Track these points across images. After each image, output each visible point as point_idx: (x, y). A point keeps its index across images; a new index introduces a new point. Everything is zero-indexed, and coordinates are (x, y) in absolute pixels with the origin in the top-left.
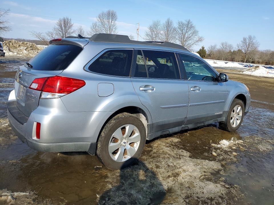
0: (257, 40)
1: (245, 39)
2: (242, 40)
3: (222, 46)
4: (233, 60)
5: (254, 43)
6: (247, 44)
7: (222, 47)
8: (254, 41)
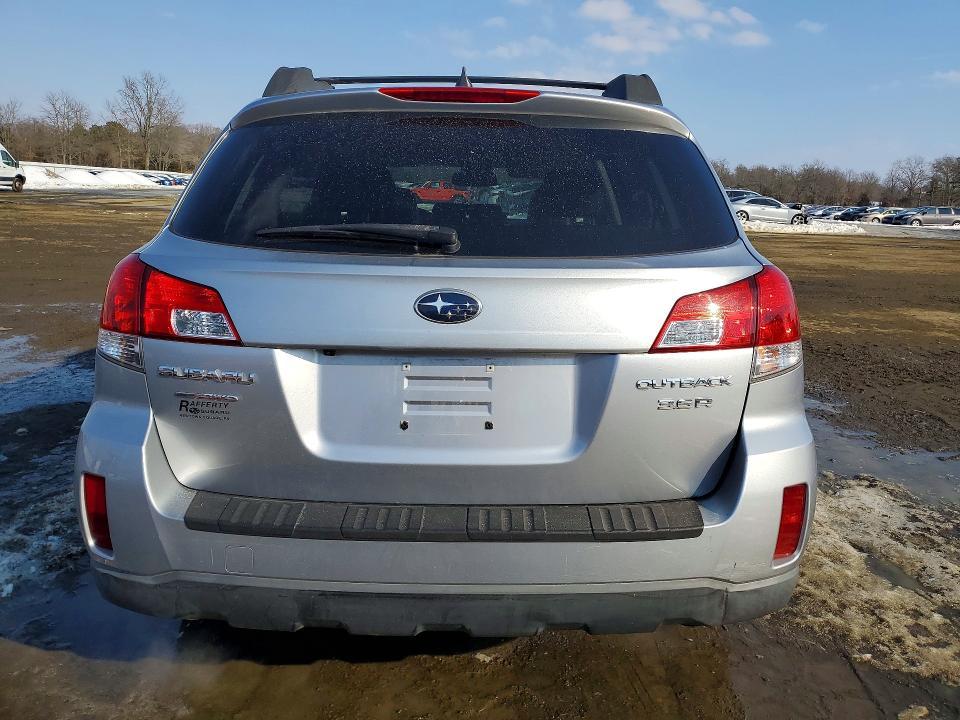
0: (173, 91)
1: (131, 86)
2: (123, 86)
3: (49, 107)
4: (103, 161)
5: (164, 100)
6: (144, 102)
7: (53, 112)
8: (164, 93)
